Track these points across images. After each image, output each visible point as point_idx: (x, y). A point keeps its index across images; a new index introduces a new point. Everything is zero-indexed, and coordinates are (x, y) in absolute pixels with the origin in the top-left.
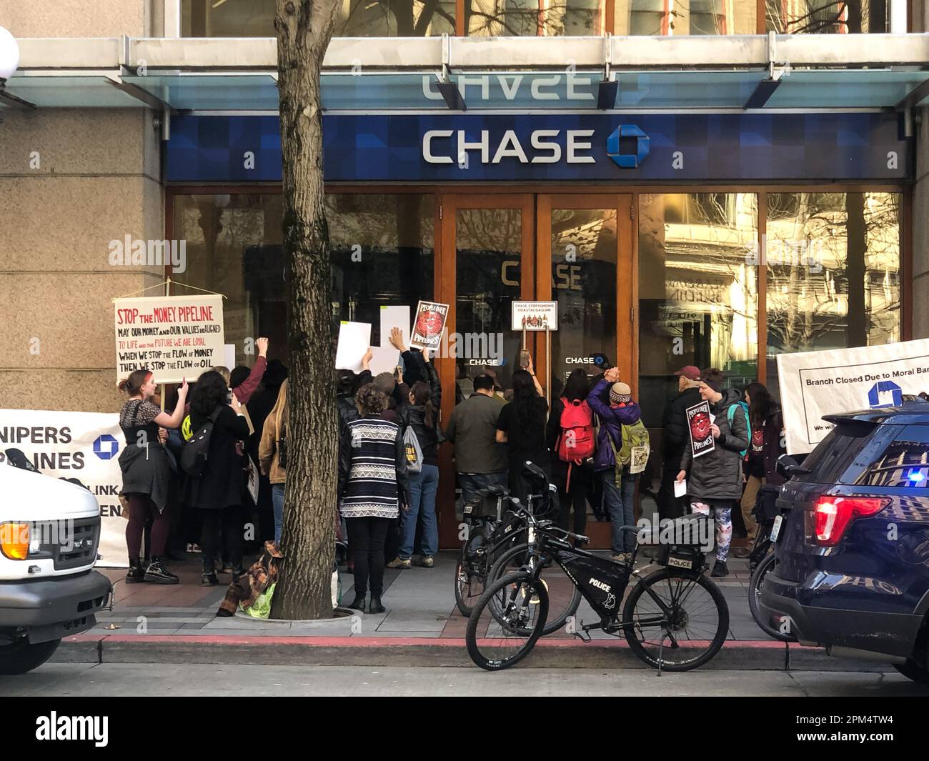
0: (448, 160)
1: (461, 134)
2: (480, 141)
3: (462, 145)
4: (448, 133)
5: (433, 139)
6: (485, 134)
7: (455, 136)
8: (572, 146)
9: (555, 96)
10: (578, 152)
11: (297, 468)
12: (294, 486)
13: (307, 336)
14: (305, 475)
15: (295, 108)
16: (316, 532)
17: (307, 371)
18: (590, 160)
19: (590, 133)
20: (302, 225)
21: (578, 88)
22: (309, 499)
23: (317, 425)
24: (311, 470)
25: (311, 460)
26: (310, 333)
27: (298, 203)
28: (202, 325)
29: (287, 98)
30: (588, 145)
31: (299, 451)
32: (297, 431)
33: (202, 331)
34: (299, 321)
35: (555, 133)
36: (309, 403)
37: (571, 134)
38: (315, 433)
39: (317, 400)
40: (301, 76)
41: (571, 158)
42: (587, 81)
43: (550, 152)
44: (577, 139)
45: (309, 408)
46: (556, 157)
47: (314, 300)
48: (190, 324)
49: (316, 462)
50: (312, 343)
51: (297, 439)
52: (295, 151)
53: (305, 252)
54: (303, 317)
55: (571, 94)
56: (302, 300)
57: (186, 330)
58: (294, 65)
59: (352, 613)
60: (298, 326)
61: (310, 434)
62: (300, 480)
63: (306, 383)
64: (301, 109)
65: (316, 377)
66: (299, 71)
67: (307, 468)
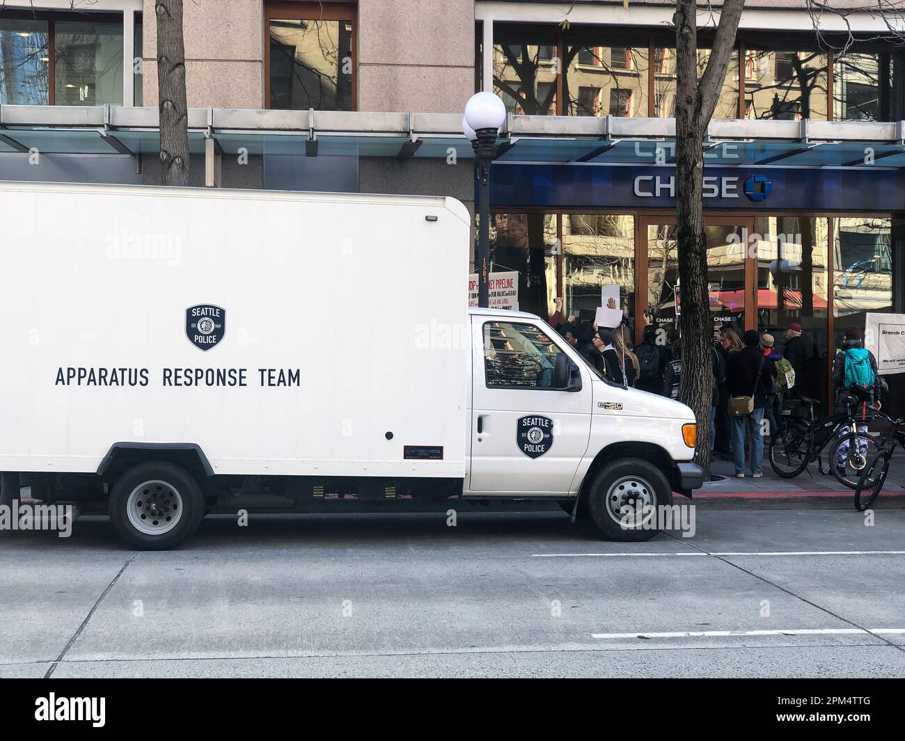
0: (650, 194)
1: (658, 179)
2: (669, 183)
3: (659, 186)
4: (650, 178)
5: (641, 181)
6: (672, 179)
7: (654, 179)
8: (725, 187)
9: (715, 156)
10: (729, 191)
11: (692, 388)
12: (690, 399)
13: (698, 305)
14: (698, 391)
15: (691, 162)
16: (705, 427)
17: (698, 326)
18: (736, 195)
19: (736, 179)
20: (695, 235)
21: (729, 151)
22: (701, 407)
23: (704, 361)
24: (702, 389)
25: (701, 383)
26: (699, 304)
27: (692, 222)
28: (507, 290)
29: (685, 156)
30: (735, 187)
31: (693, 377)
32: (691, 364)
33: (507, 295)
34: (692, 296)
35: (715, 179)
36: (699, 346)
37: (724, 180)
38: (704, 366)
39: (704, 345)
40: (695, 142)
41: (724, 195)
42: (735, 147)
43: (712, 191)
44: (728, 183)
45: (700, 350)
46: (715, 194)
47: (701, 283)
48: (501, 290)
49: (704, 384)
50: (701, 310)
51: (691, 369)
52: (690, 190)
53: (696, 253)
54: (695, 293)
55: (725, 155)
56: (694, 283)
57: (499, 294)
58: (691, 135)
59: (724, 479)
60: (692, 300)
61: (700, 367)
62: (694, 395)
63: (697, 334)
64: (695, 163)
65: (704, 330)
66: (694, 140)
67: (699, 387)
